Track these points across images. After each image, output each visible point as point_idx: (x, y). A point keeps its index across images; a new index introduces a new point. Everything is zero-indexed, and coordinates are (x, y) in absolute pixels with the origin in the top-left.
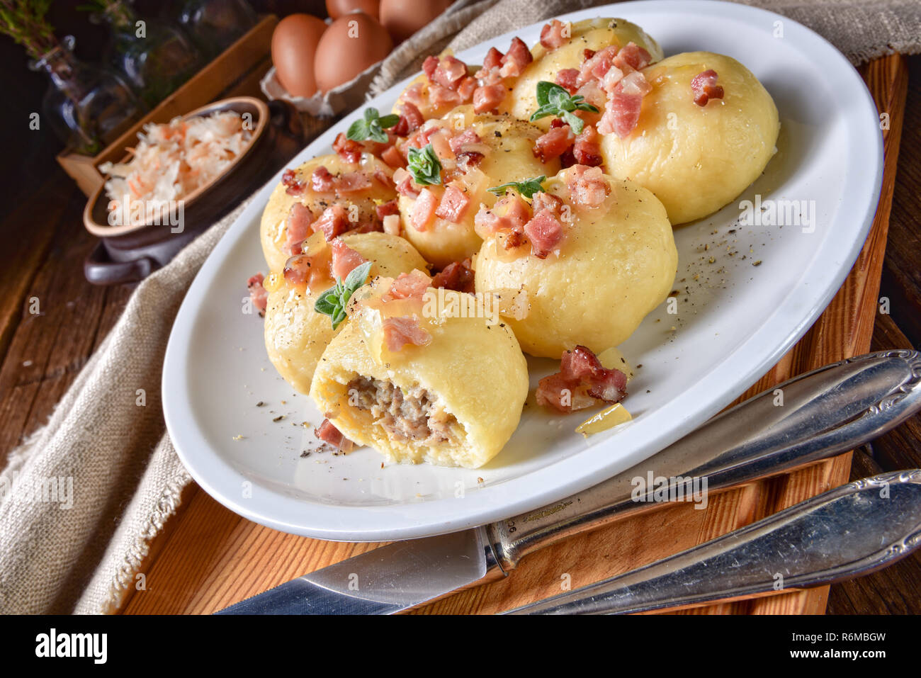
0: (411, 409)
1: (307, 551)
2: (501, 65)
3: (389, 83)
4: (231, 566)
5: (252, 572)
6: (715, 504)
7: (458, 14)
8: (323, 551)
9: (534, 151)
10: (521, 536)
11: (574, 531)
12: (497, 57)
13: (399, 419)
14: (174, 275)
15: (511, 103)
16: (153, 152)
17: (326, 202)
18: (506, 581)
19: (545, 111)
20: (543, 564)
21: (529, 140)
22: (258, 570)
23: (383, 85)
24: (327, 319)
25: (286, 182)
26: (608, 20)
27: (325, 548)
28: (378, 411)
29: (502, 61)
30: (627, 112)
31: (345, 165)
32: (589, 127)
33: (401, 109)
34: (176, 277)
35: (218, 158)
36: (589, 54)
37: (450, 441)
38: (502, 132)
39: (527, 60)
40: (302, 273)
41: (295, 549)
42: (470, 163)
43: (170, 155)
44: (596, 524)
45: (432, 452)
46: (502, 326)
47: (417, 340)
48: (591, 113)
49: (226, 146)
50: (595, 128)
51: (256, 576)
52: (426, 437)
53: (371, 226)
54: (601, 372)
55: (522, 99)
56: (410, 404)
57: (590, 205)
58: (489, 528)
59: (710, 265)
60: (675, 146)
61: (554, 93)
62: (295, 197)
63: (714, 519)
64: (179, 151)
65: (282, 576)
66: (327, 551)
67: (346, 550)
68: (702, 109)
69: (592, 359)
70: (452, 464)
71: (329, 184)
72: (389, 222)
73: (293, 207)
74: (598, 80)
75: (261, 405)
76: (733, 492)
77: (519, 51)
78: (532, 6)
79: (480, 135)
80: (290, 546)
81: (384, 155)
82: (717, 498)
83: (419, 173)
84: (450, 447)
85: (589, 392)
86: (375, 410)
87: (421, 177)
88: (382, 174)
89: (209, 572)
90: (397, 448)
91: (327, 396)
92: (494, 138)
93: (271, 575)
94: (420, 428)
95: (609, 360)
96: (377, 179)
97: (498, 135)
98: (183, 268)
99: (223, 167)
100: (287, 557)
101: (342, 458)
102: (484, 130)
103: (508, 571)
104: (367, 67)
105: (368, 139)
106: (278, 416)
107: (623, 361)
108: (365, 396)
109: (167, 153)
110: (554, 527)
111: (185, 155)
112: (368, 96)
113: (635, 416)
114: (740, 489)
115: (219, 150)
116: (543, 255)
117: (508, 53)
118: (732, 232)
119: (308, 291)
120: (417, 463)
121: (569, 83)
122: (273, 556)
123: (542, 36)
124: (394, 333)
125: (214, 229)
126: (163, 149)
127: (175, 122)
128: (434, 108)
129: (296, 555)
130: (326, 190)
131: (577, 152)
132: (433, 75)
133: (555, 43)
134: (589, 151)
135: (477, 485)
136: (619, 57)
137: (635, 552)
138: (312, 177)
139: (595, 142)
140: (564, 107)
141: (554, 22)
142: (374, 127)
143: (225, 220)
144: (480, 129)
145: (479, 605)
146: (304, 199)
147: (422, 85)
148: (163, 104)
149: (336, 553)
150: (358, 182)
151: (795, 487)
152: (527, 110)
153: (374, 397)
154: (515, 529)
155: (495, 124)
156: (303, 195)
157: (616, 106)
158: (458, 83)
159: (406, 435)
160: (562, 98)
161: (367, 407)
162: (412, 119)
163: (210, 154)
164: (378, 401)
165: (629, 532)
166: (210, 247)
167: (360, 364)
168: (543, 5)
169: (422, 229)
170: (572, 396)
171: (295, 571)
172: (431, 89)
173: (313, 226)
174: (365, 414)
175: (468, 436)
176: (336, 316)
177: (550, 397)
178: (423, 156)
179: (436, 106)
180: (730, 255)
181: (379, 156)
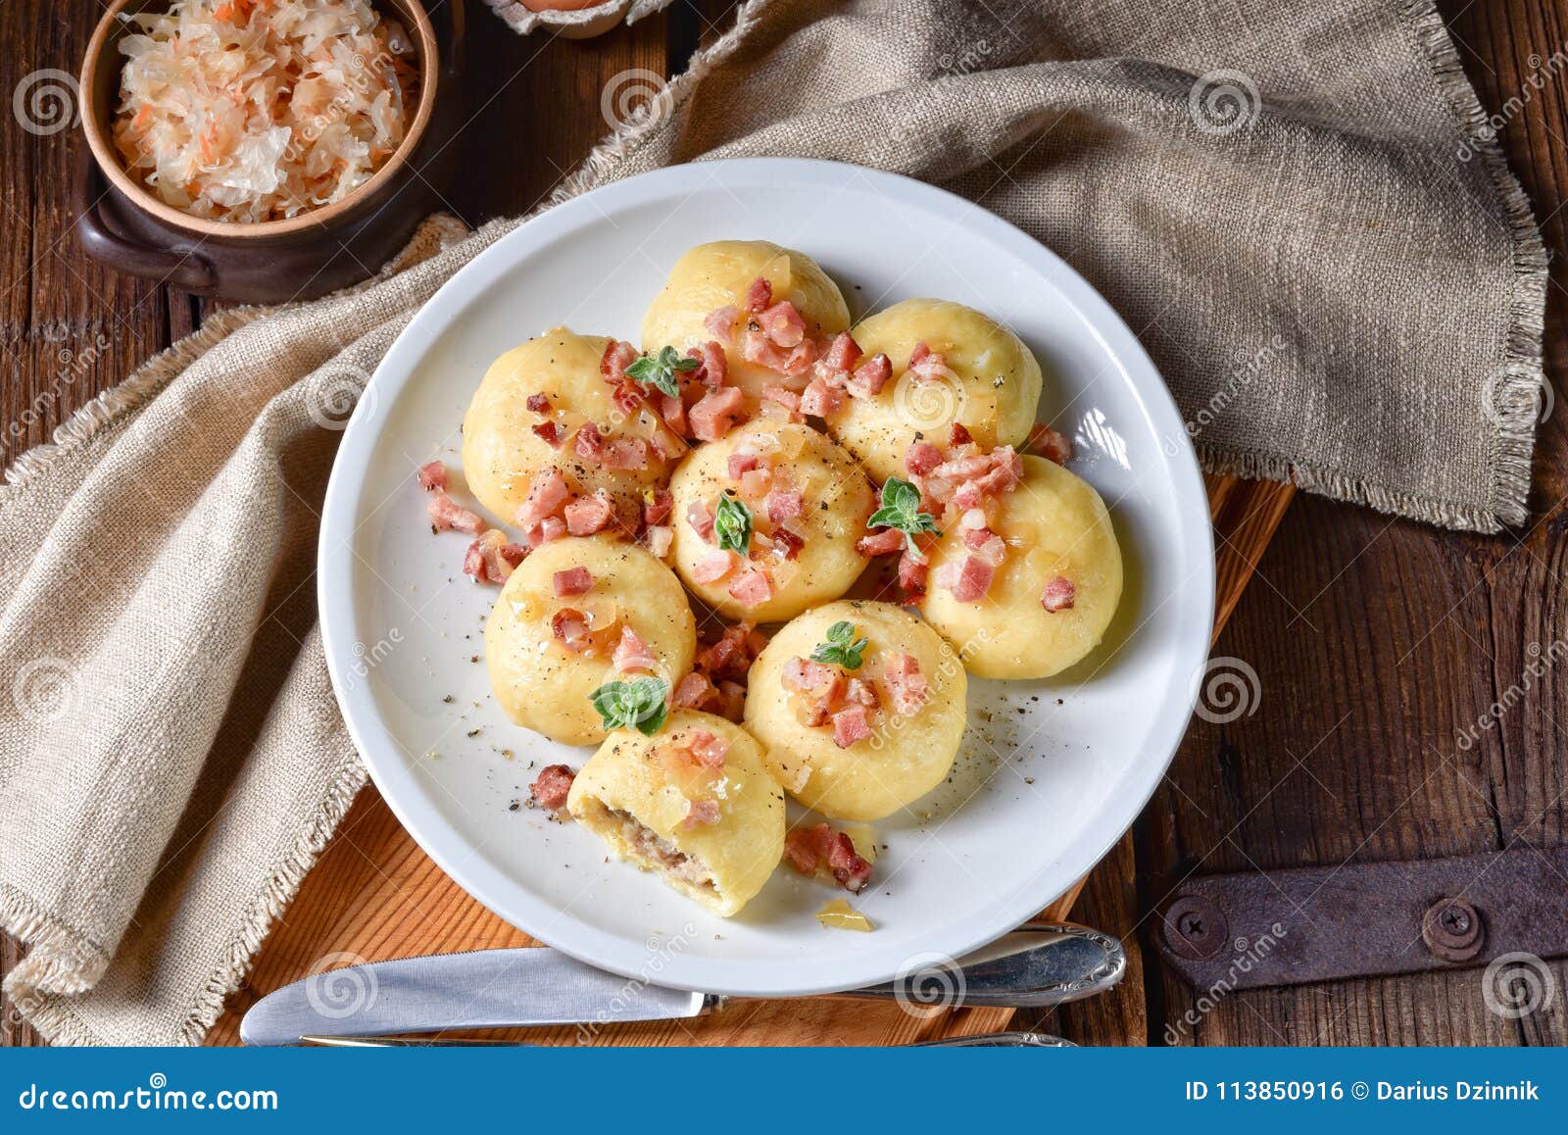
4: (392, 884)
9: (857, 547)
13: (649, 843)
36: (959, 436)
37: (696, 886)
38: (830, 502)
39: (886, 378)
42: (787, 557)
46: (780, 798)
48: (934, 541)
52: (669, 867)
54: (855, 864)
61: (904, 496)
62: (546, 446)
63: (902, 1019)
68: (1048, 615)
70: (684, 893)
71: (598, 457)
72: (659, 537)
75: (449, 702)
77: (879, 376)
81: (668, 413)
85: (835, 871)
88: (661, 449)
89: (364, 882)
90: (630, 855)
92: (818, 509)
93: (446, 915)
94: (669, 860)
95: (864, 845)
96: (653, 455)
97: (823, 508)
101: (555, 825)
102: (809, 481)
106: (473, 729)
107: (874, 850)
113: (872, 927)
116: (841, 745)
120: (643, 871)
131: (903, 569)
155: (822, 471)
156: (558, 449)
159: (649, 854)
162: (714, 371)
170: (817, 866)
171: (474, 922)
172: (748, 334)
173: (567, 511)
174: (612, 820)
175: (722, 898)
176: (613, 725)
177: (796, 857)
178: (738, 523)
179: (748, 362)
180: (1010, 744)
181: (661, 420)
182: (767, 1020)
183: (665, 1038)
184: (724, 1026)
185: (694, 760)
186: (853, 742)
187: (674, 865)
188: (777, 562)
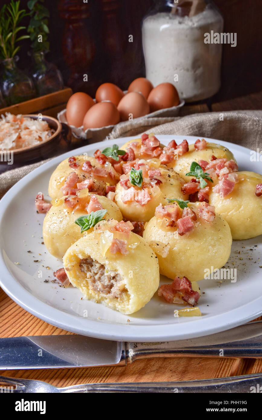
0: (106, 280)
1: (32, 324)
2: (176, 149)
3: (117, 136)
5: (4, 325)
6: (223, 362)
7: (151, 119)
8: (40, 327)
9: (182, 188)
10: (138, 351)
11: (162, 355)
12: (175, 145)
13: (98, 282)
14: (4, 181)
15: (175, 165)
16: (7, 125)
17: (85, 176)
18: (124, 368)
19: (192, 174)
20: (142, 365)
21: (181, 183)
22: (7, 325)
23: (115, 136)
24: (79, 228)
25: (70, 161)
26: (223, 147)
27: (41, 326)
28: (90, 275)
29: (177, 147)
30: (228, 188)
31: (97, 164)
32: (208, 187)
33: (127, 150)
34: (4, 182)
35: (35, 138)
36: (214, 158)
37: (119, 299)
38: (171, 176)
39: (187, 151)
40: (74, 204)
41: (27, 321)
42: (156, 184)
43: (14, 129)
44: (172, 355)
45: (107, 301)
46: (156, 257)
47: (123, 252)
48: (210, 182)
49: (40, 135)
50: (211, 189)
51: (6, 328)
52: (107, 294)
53: (102, 193)
54: (192, 291)
55: (180, 165)
56: (106, 278)
57: (207, 220)
58: (126, 343)
59: (240, 260)
60: (242, 208)
61: (198, 168)
62: (72, 169)
63: (221, 369)
64: (18, 129)
65: (18, 332)
66: (43, 327)
67: (51, 330)
68: (257, 198)
69: (190, 285)
70: (115, 309)
71: (90, 169)
72: (110, 194)
73: (72, 173)
74: (216, 169)
75: (29, 252)
76: (231, 359)
77: (185, 145)
78: (186, 128)
79: (162, 173)
80: (25, 319)
81: (116, 166)
82: (224, 360)
83: (133, 179)
84: (117, 301)
85: (183, 297)
86: (88, 274)
87: (134, 182)
88: (112, 173)
90: (91, 294)
91: (71, 261)
92: (167, 177)
93: (13, 330)
94: (107, 289)
95: (195, 287)
96: (110, 174)
97: (169, 176)
98: (9, 179)
99: (37, 143)
100: (22, 324)
101: (62, 288)
102: (163, 172)
103: (128, 364)
104: (107, 125)
105: (110, 156)
106: (36, 260)
107: (200, 289)
108: (87, 267)
109: (13, 128)
110: (154, 351)
111: (21, 132)
112: (107, 138)
113: (203, 314)
114: (234, 359)
115: (36, 135)
116: (182, 234)
117: (180, 145)
118: (251, 250)
119: (73, 212)
120: (97, 303)
121: (203, 166)
122: (16, 321)
123: (196, 143)
124: (115, 245)
125: (25, 168)
126: (12, 126)
127: (19, 116)
128: (140, 154)
129: (27, 324)
130: (88, 171)
131: (199, 195)
132: (144, 141)
133: (200, 148)
134: (205, 196)
135: (126, 322)
136: (227, 164)
137: (184, 372)
138: (83, 163)
139: (208, 194)
140: (201, 175)
141: (203, 140)
142: (115, 153)
143: (31, 166)
145: (109, 375)
146: (77, 171)
147: (138, 143)
148: (13, 106)
149: (46, 330)
150: (102, 173)
151: (258, 365)
152: (180, 170)
153: (90, 269)
154: (137, 346)
155: (168, 171)
156: (77, 169)
157: (224, 184)
158: (155, 148)
159: (98, 290)
160: (201, 172)
161: (85, 272)
162: (131, 156)
163: (32, 135)
164: (92, 271)
165: (183, 363)
166: (23, 175)
167: (94, 253)
168: (191, 130)
169: (125, 203)
170: (174, 297)
171: (24, 332)
172: (142, 146)
173: (78, 184)
174: (83, 274)
175: (130, 300)
176: (85, 228)
177: (165, 294)
178: (137, 174)
179: (142, 154)
180: (250, 259)
181: (113, 165)
182: (154, 371)
183: (104, 379)
184: (133, 374)
185: (117, 230)
186: (187, 232)
187: (109, 292)
188: (152, 187)
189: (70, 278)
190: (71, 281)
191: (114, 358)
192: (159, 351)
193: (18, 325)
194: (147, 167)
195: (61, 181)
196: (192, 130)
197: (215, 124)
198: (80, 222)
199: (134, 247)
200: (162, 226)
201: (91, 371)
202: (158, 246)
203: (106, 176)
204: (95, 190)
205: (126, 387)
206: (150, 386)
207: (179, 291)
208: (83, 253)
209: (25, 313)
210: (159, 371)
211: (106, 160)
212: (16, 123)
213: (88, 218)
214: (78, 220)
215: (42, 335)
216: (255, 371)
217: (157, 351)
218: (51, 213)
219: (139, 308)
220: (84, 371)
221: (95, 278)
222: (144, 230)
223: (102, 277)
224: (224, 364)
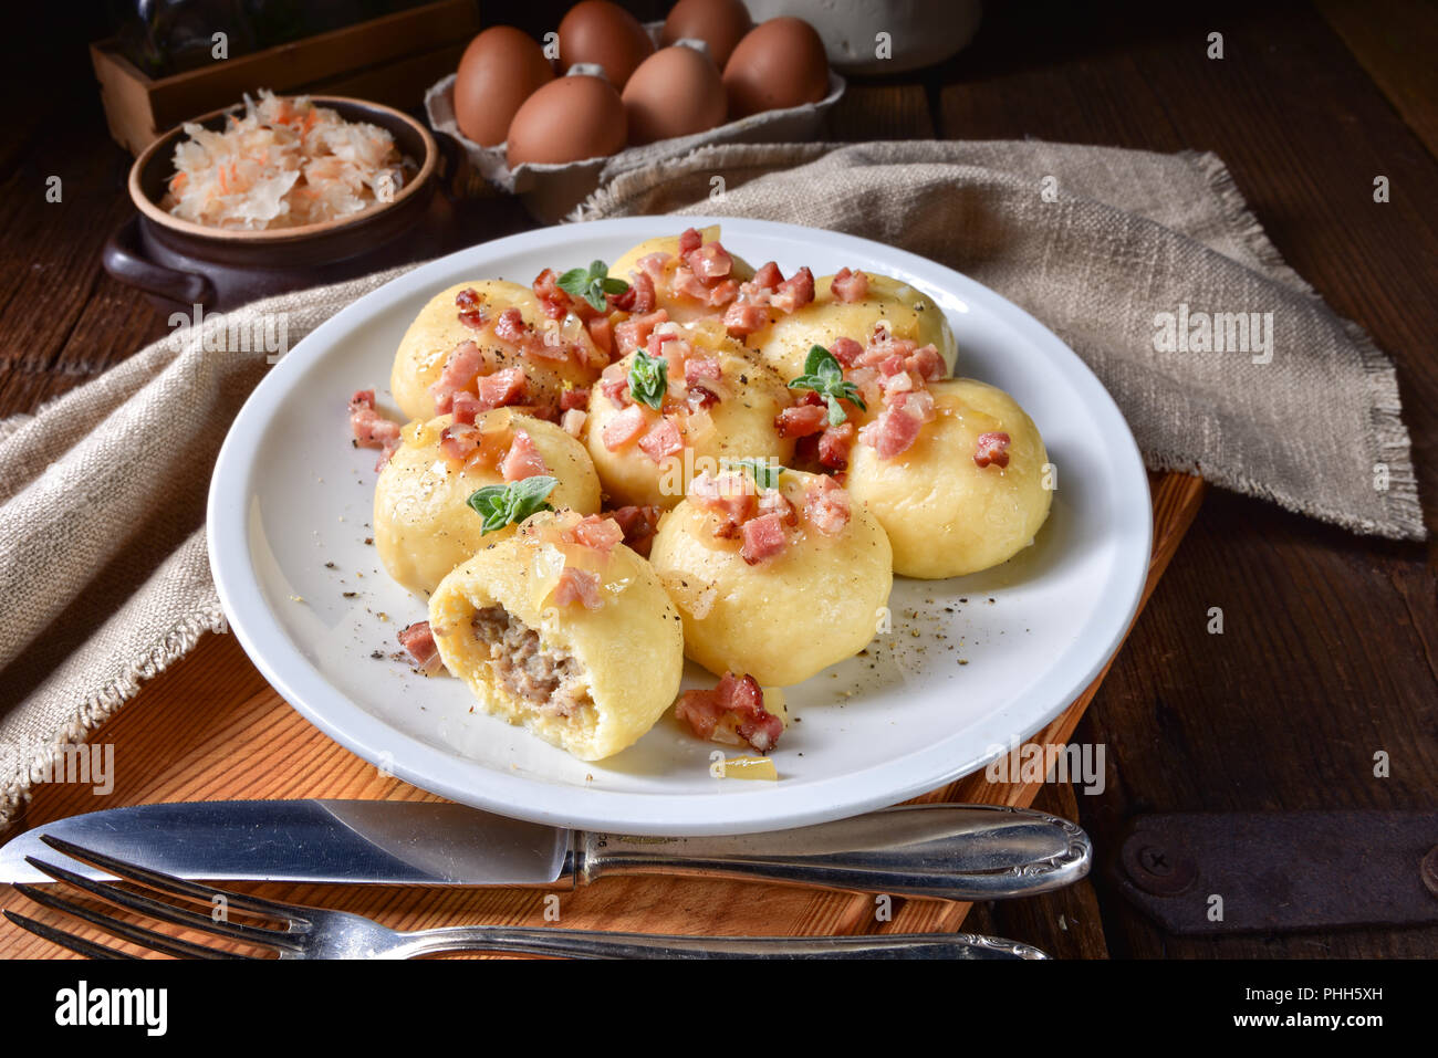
0: (539, 668)
1: (334, 768)
2: (776, 291)
4: (228, 747)
5: (256, 765)
6: (821, 900)
8: (355, 777)
9: (776, 419)
10: (609, 855)
11: (667, 871)
12: (775, 278)
13: (520, 670)
15: (768, 338)
16: (263, 136)
17: (504, 354)
18: (570, 894)
19: (809, 382)
20: (615, 892)
21: (775, 402)
22: (264, 767)
23: (604, 205)
24: (476, 518)
25: (461, 303)
26: (916, 297)
27: (359, 773)
28: (499, 650)
29: (779, 286)
30: (900, 437)
31: (541, 318)
32: (849, 425)
33: (634, 278)
35: (350, 189)
36: (881, 335)
37: (570, 720)
38: (750, 379)
39: (807, 300)
40: (466, 450)
41: (320, 760)
42: (703, 404)
43: (284, 153)
44: (694, 873)
45: (540, 721)
46: (677, 618)
47: (588, 602)
48: (857, 409)
49: (367, 179)
50: (855, 431)
51: (260, 774)
52: (540, 704)
53: (548, 411)
54: (762, 713)
55: (782, 341)
56: (542, 661)
57: (823, 530)
58: (578, 834)
59: (913, 638)
60: (933, 496)
61: (826, 366)
62: (468, 329)
63: (814, 915)
64: (299, 152)
65: (295, 787)
66: (361, 779)
67: (385, 786)
68: (978, 470)
69: (759, 699)
70: (558, 744)
71: (519, 337)
72: (572, 417)
73: (464, 343)
75: (330, 566)
76: (844, 895)
77: (804, 285)
78: (828, 205)
79: (724, 371)
80: (313, 754)
81: (595, 326)
82: (825, 895)
83: (639, 385)
84: (566, 725)
85: (738, 728)
86: (495, 648)
87: (640, 393)
88: (584, 351)
89: (197, 744)
90: (498, 700)
91: (449, 611)
92: (738, 382)
93: (281, 780)
94: (540, 691)
95: (773, 703)
96: (574, 353)
97: (744, 380)
99: (357, 208)
100: (307, 766)
101: (420, 678)
102: (730, 364)
103: (580, 887)
104: (585, 158)
105: (581, 297)
106: (351, 591)
107: (786, 709)
108: (492, 629)
109: (283, 147)
110: (648, 859)
111: (305, 163)
112: (580, 208)
113: (781, 777)
115: (357, 178)
116: (752, 562)
117: (791, 281)
118: (949, 610)
119: (462, 474)
120: (513, 723)
121: (847, 358)
122: (289, 757)
123: (836, 280)
124: (570, 586)
125: (320, 292)
126: (278, 139)
127: (301, 101)
128: (672, 295)
129: (319, 767)
130: (512, 340)
131: (823, 445)
132: (687, 254)
133: (848, 296)
134: (837, 450)
135: (584, 782)
136: (914, 360)
137: (721, 917)
138: (500, 317)
139: (846, 444)
140: (833, 390)
142: (595, 285)
143: (339, 288)
144: (727, 360)
145: (530, 909)
146: (477, 336)
147: (669, 257)
148: (280, 49)
149: (371, 785)
150: (552, 348)
151: (909, 915)
152: (783, 357)
153: (501, 634)
154: (605, 844)
155: (743, 361)
156: (479, 332)
157: (891, 423)
158: (714, 282)
159: (519, 690)
160: (834, 379)
161: (487, 641)
162: (643, 298)
163: (342, 180)
164: (505, 641)
165: (720, 895)
166: (313, 320)
167: (513, 599)
168: (841, 211)
169: (612, 449)
170: (717, 724)
171: (311, 789)
172: (678, 270)
173: (481, 380)
174: (480, 646)
175: (598, 728)
176: (493, 523)
177: (692, 714)
178: (652, 369)
179: (676, 294)
180: (938, 637)
181: (586, 325)
182: (644, 908)
183: (516, 920)
184: (591, 912)
185: (578, 540)
186: (765, 556)
187: (547, 699)
188: (691, 412)
189: (445, 651)
190: (445, 661)
191: (544, 869)
192: (661, 859)
193: (294, 769)
194: (684, 346)
195: (431, 364)
196: (846, 210)
197: (917, 199)
198: (482, 503)
199: (619, 589)
200: (704, 533)
201: (484, 899)
202: (685, 589)
203: (565, 358)
204: (529, 399)
205: (569, 941)
206: (628, 943)
207: (732, 710)
208: (484, 595)
209: (314, 735)
210: (657, 910)
211: (568, 307)
212: (291, 126)
213: (503, 498)
214: (476, 499)
215: (361, 798)
216: (899, 926)
217: (655, 859)
218: (402, 466)
219: (622, 748)
220: (465, 897)
221: (511, 660)
222: (657, 532)
223: (532, 658)
224: (824, 906)
